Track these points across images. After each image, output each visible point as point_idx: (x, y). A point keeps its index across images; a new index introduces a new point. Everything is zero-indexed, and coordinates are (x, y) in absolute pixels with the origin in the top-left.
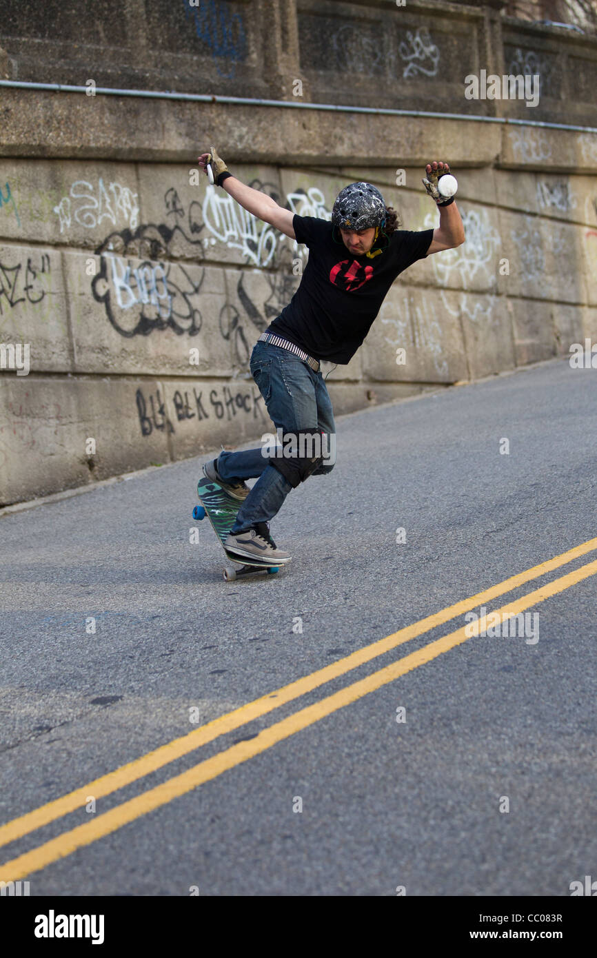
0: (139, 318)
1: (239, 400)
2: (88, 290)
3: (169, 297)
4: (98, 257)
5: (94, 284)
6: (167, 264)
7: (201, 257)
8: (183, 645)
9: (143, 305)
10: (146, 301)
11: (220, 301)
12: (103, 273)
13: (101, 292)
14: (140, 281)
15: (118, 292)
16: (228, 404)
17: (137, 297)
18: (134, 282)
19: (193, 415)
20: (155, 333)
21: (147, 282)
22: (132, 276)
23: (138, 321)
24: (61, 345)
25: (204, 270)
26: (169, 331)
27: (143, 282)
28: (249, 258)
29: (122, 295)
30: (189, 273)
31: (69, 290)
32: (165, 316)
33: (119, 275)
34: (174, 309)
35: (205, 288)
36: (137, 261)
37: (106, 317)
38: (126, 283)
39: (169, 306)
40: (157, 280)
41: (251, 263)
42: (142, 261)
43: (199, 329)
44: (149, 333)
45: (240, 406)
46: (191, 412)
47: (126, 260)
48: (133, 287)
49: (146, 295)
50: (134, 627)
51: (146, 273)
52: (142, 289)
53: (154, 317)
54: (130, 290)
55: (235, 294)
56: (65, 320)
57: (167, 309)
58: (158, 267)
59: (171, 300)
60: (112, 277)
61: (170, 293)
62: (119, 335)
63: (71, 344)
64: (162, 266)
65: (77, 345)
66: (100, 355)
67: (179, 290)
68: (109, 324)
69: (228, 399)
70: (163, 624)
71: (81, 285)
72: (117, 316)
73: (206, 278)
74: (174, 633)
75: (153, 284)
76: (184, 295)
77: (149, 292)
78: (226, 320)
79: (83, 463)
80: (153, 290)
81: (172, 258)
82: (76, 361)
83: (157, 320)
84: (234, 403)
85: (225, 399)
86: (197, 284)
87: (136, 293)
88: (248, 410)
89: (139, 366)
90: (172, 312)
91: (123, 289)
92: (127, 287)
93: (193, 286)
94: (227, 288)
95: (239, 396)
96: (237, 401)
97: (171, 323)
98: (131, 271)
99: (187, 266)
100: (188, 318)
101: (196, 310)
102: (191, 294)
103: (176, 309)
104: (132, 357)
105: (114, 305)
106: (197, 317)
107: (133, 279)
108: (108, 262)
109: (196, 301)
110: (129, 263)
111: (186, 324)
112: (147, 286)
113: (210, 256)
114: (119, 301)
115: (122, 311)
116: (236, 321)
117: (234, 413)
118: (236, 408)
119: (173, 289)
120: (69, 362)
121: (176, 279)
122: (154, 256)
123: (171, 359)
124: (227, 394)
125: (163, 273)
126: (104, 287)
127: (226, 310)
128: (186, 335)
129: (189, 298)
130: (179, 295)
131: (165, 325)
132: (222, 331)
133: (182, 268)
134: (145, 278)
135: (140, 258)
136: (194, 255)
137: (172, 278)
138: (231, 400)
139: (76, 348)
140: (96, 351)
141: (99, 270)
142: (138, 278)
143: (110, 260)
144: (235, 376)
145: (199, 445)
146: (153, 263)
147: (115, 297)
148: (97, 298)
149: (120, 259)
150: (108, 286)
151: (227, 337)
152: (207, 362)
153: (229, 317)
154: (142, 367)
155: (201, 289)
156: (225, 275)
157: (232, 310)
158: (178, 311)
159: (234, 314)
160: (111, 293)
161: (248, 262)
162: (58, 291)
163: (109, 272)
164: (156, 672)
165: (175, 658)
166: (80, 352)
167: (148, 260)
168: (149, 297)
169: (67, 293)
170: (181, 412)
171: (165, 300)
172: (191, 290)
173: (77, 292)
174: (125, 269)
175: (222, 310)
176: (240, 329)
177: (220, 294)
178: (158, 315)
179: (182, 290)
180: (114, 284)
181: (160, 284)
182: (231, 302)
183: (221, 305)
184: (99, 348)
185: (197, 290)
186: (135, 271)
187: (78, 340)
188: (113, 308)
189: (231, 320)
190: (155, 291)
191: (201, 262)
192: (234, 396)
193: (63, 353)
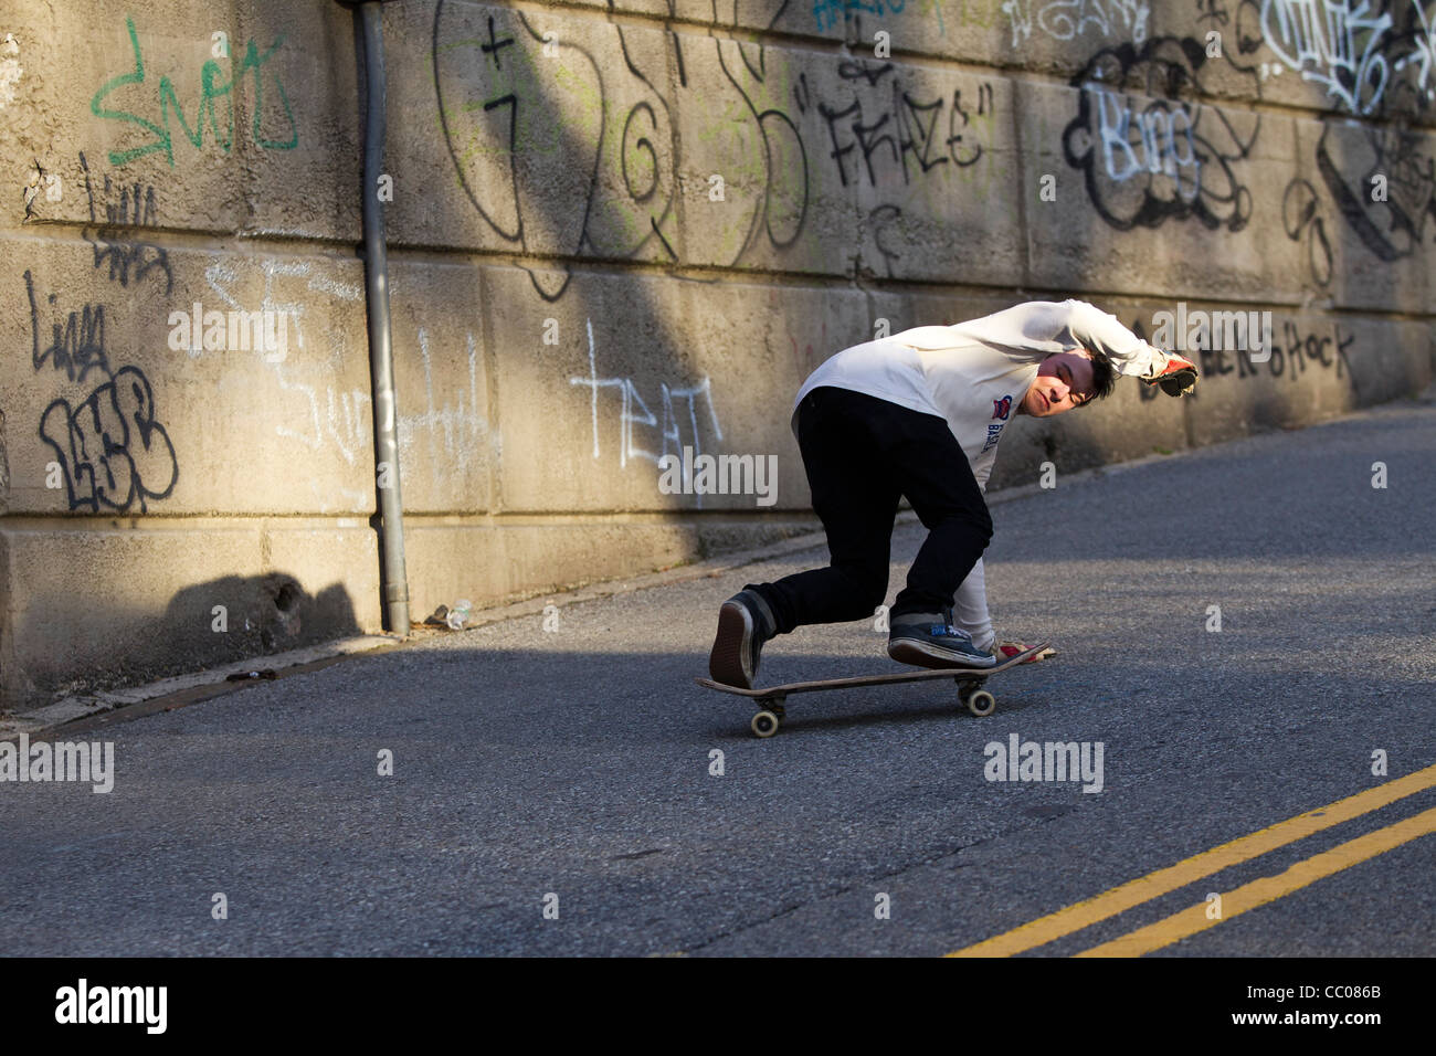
0: (1143, 197)
1: (1313, 347)
2: (1056, 146)
3: (1196, 164)
4: (1075, 91)
5: (1066, 137)
6: (1195, 105)
7: (1255, 96)
8: (1181, 734)
9: (1151, 175)
10: (1155, 168)
11: (1286, 172)
12: (1084, 118)
13: (1079, 150)
14: (1147, 134)
15: (1108, 151)
16: (1291, 352)
17: (1140, 161)
18: (1136, 136)
19: (1230, 369)
20: (1170, 224)
21: (1159, 136)
22: (1133, 124)
23: (1141, 203)
24: (1007, 240)
25: (1259, 118)
26: (1194, 222)
27: (1152, 136)
28: (1340, 99)
29: (1114, 156)
30: (1233, 123)
31: (1024, 147)
32: (1188, 195)
33: (1111, 123)
34: (1204, 184)
35: (1262, 148)
36: (1143, 99)
37: (1085, 193)
38: (1122, 136)
39: (1196, 179)
40: (1177, 133)
41: (1342, 108)
42: (1151, 100)
43: (1246, 221)
44: (1160, 224)
45: (1312, 356)
46: (1226, 363)
47: (1124, 96)
48: (1135, 144)
49: (1156, 159)
50: (1101, 705)
51: (1157, 122)
52: (1150, 148)
53: (1169, 197)
54: (1129, 150)
55: (1313, 160)
56: (1015, 197)
57: (1193, 183)
58: (1180, 112)
59: (1200, 168)
60: (1100, 126)
61: (1197, 156)
62: (1107, 226)
63: (1024, 239)
64: (1187, 108)
65: (1034, 241)
66: (1072, 260)
67: (1213, 151)
68: (1090, 206)
69: (1293, 342)
70: (1152, 701)
71: (1045, 137)
72: (1104, 192)
73: (1262, 132)
74: (1168, 715)
75: (1169, 140)
76: (1223, 160)
77: (1162, 154)
78: (1294, 208)
79: (1037, 444)
80: (1169, 150)
81: (1203, 95)
82: (1031, 269)
83: (1173, 202)
84: (1303, 350)
85: (1288, 343)
86: (1245, 142)
87: (1139, 155)
88: (1326, 364)
89: (1140, 280)
90: (1201, 188)
91: (1117, 147)
92: (1124, 143)
93: (1240, 145)
94: (1298, 151)
95: (1312, 339)
96: (1308, 348)
97: (1199, 209)
98: (1132, 116)
99: (1229, 111)
100: (1226, 200)
101: (1243, 188)
102: (1235, 159)
103: (1208, 183)
104: (1129, 265)
105: (1100, 173)
106: (1244, 199)
107: (1135, 130)
108: (1092, 99)
109: (1243, 171)
110: (1130, 104)
111: (1224, 211)
112: (1159, 144)
113: (1270, 94)
114: (1110, 168)
115: (1114, 184)
116: (1311, 209)
117: (1303, 368)
118: (1307, 360)
119: (1203, 150)
120: (1020, 269)
121: (1211, 132)
122: (1173, 91)
123: (1195, 271)
124: (1291, 334)
125: (1187, 122)
126: (1085, 142)
127: (1295, 189)
128: (1223, 230)
129: (1232, 166)
130: (1213, 159)
131: (1188, 212)
132: (1286, 223)
133: (1219, 113)
134: (1156, 129)
135: (1149, 95)
136: (1243, 93)
137: (1202, 131)
138: (1298, 345)
139: (1032, 246)
140: (1068, 251)
141: (1075, 113)
142: (1143, 129)
143: (1097, 96)
144: (1306, 304)
145: (1239, 421)
146: (1172, 103)
147: (1103, 160)
148: (1072, 161)
149: (1114, 96)
150: (1090, 141)
151: (1295, 236)
152: (1258, 279)
153: (1300, 202)
154: (1144, 283)
155: (1253, 153)
156: (1295, 128)
157: (1306, 190)
158: (1210, 189)
159: (1308, 197)
160: (1097, 153)
161: (1337, 105)
162: (1004, 147)
163: (1093, 116)
164: (1134, 772)
165: (1165, 753)
166: (1038, 253)
167: (1163, 97)
168: (1162, 163)
169: (1019, 150)
170: (1209, 362)
171: (1190, 167)
172: (1236, 152)
173: (1037, 150)
174: (1121, 113)
175: (1289, 189)
176: (1319, 223)
177: (1284, 161)
178: (1177, 194)
179: (1220, 152)
180: (1101, 137)
181: (1181, 139)
182: (1304, 176)
183: (1285, 182)
184: (1071, 247)
185: (1245, 153)
186: (1139, 117)
187: (1035, 234)
188: (1098, 178)
189: (1304, 207)
190: (1173, 153)
191: (1254, 103)
192: (1303, 337)
193: (1009, 254)
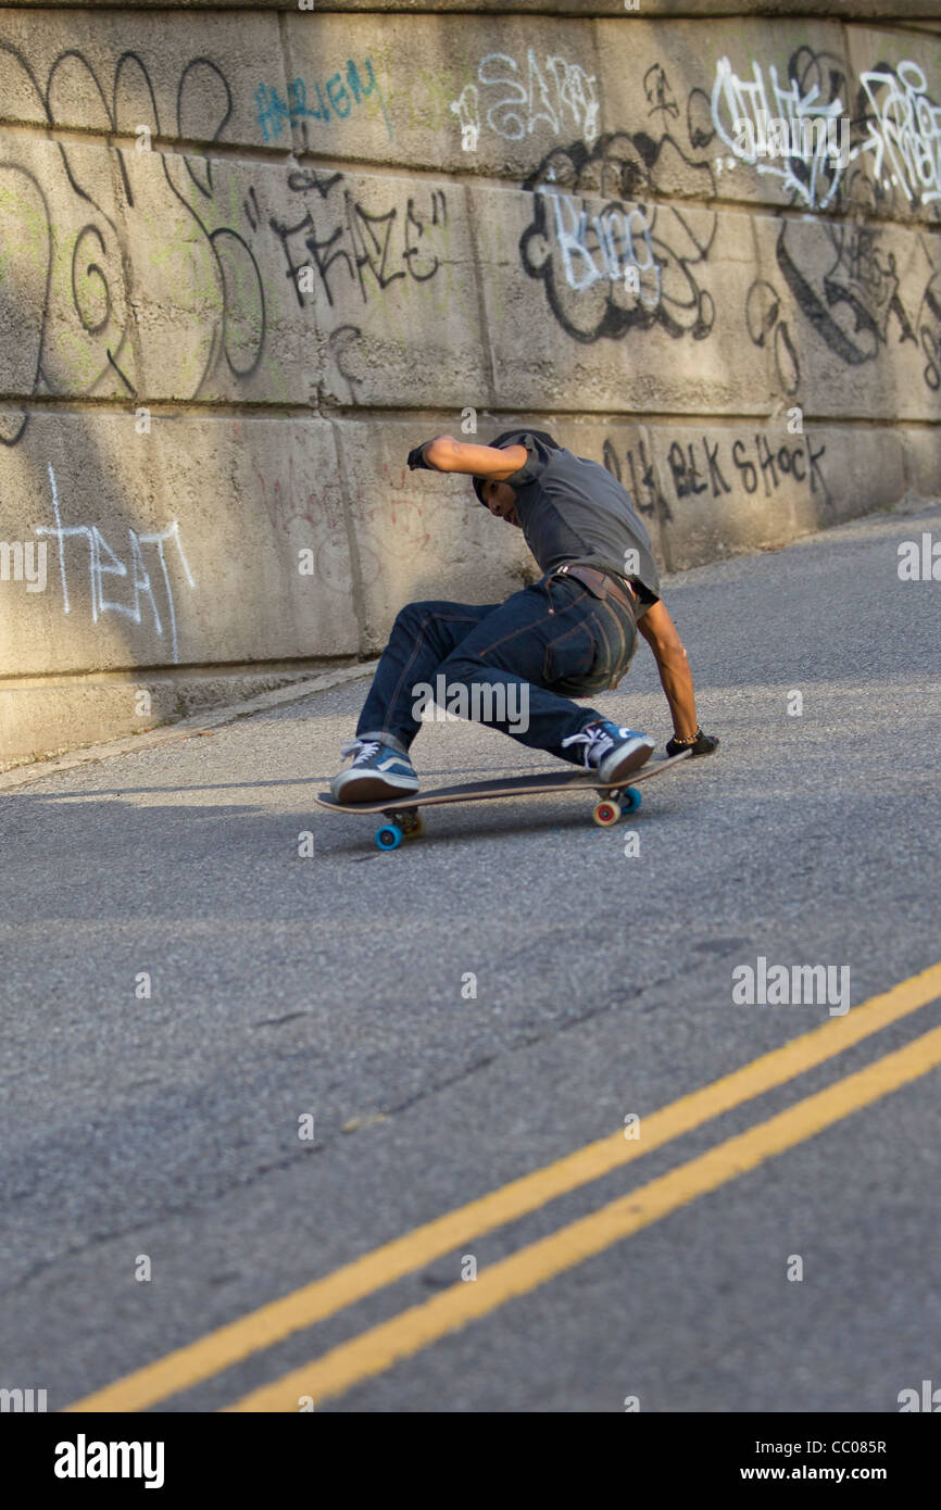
0: (605, 306)
1: (785, 460)
2: (514, 255)
3: (657, 268)
4: (529, 195)
5: (523, 246)
6: (650, 206)
7: (712, 194)
9: (612, 282)
10: (615, 276)
11: (744, 274)
12: (539, 225)
13: (538, 260)
14: (605, 238)
15: (566, 259)
16: (764, 467)
17: (600, 269)
18: (594, 241)
19: (704, 487)
20: (634, 333)
21: (617, 240)
22: (590, 229)
23: (603, 313)
24: (470, 359)
25: (716, 216)
26: (658, 331)
27: (610, 240)
28: (797, 193)
29: (573, 263)
30: (690, 223)
31: (481, 257)
32: (651, 303)
33: (568, 228)
34: (665, 290)
35: (720, 249)
36: (598, 201)
37: (546, 305)
38: (580, 242)
39: (657, 284)
40: (634, 236)
41: (799, 203)
42: (607, 202)
43: (710, 327)
44: (623, 335)
45: (785, 470)
46: (699, 482)
47: (579, 198)
48: (593, 250)
49: (616, 265)
51: (614, 224)
52: (609, 254)
53: (631, 305)
54: (587, 256)
55: (773, 261)
56: (476, 312)
57: (654, 290)
58: (636, 213)
59: (661, 271)
60: (556, 232)
61: (657, 260)
62: (570, 338)
63: (487, 357)
64: (643, 209)
65: (498, 358)
66: (537, 377)
67: (675, 257)
68: (552, 318)
69: (765, 456)
71: (502, 246)
72: (566, 303)
73: (720, 231)
75: (627, 244)
76: (682, 263)
77: (621, 260)
78: (758, 311)
79: (514, 577)
80: (628, 255)
81: (658, 195)
82: (497, 388)
83: (636, 309)
84: (776, 464)
85: (760, 457)
86: (704, 243)
87: (598, 261)
88: (800, 478)
89: (607, 395)
90: (662, 295)
91: (575, 254)
92: (583, 250)
93: (698, 246)
94: (757, 249)
95: (783, 451)
96: (780, 460)
97: (662, 316)
98: (589, 219)
99: (686, 211)
100: (689, 306)
101: (704, 292)
102: (694, 262)
103: (669, 289)
104: (594, 380)
105: (560, 283)
106: (706, 303)
107: (591, 234)
108: (547, 204)
109: (704, 274)
110: (585, 206)
111: (686, 318)
112: (618, 249)
113: (727, 190)
114: (570, 277)
115: (575, 293)
116: (774, 311)
117: (776, 483)
118: (780, 473)
119: (663, 254)
120: (485, 389)
121: (669, 235)
122: (627, 192)
123: (662, 383)
124: (762, 447)
125: (643, 224)
126: (542, 250)
127: (756, 291)
128: (688, 338)
129: (690, 267)
130: (673, 263)
131: (651, 321)
132: (750, 331)
133: (676, 213)
134: (613, 233)
135: (603, 196)
136: (699, 190)
137: (660, 233)
138: (771, 458)
139: (496, 364)
140: (532, 368)
141: (531, 219)
142: (600, 233)
143: (551, 199)
144: (775, 414)
145: (716, 544)
146: (627, 204)
147: (561, 268)
148: (531, 270)
149: (568, 198)
150: (548, 249)
151: (760, 342)
152: (725, 389)
153: (762, 305)
154: (611, 398)
155: (712, 253)
156: (753, 226)
157: (768, 291)
158: (671, 295)
159: (771, 299)
160: (555, 260)
161: (794, 200)
162: (462, 259)
163: (549, 222)
166: (503, 371)
167: (617, 198)
168: (622, 269)
169: (477, 261)
170: (682, 481)
171: (650, 272)
172: (696, 254)
173: (495, 260)
174: (578, 216)
175: (751, 290)
176: (783, 326)
177: (746, 262)
178: (639, 301)
179: (679, 255)
180: (558, 244)
181: (640, 242)
182: (765, 278)
183: (746, 285)
184: (534, 364)
185: (704, 255)
186: (595, 220)
187: (498, 350)
188: (558, 288)
189: (767, 310)
190: (632, 257)
191: (710, 201)
192: (775, 451)
193: (474, 373)
